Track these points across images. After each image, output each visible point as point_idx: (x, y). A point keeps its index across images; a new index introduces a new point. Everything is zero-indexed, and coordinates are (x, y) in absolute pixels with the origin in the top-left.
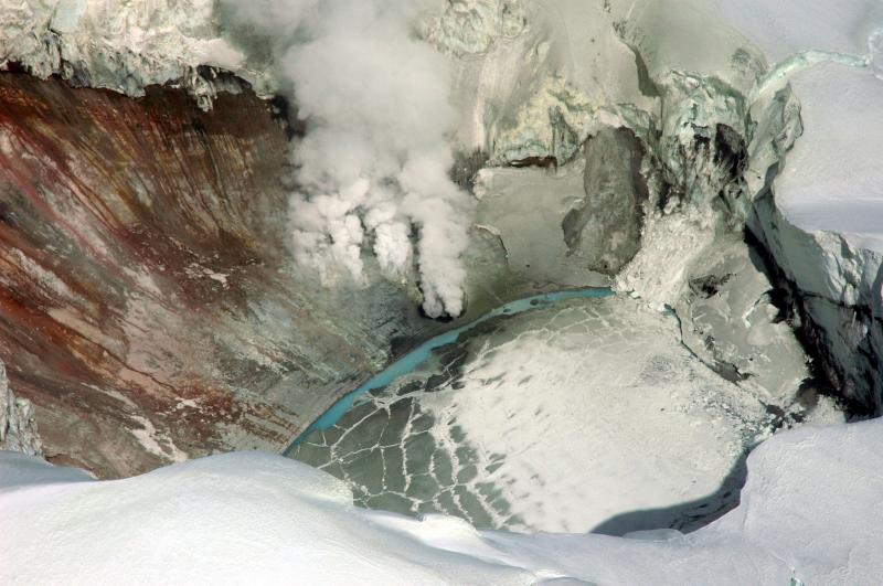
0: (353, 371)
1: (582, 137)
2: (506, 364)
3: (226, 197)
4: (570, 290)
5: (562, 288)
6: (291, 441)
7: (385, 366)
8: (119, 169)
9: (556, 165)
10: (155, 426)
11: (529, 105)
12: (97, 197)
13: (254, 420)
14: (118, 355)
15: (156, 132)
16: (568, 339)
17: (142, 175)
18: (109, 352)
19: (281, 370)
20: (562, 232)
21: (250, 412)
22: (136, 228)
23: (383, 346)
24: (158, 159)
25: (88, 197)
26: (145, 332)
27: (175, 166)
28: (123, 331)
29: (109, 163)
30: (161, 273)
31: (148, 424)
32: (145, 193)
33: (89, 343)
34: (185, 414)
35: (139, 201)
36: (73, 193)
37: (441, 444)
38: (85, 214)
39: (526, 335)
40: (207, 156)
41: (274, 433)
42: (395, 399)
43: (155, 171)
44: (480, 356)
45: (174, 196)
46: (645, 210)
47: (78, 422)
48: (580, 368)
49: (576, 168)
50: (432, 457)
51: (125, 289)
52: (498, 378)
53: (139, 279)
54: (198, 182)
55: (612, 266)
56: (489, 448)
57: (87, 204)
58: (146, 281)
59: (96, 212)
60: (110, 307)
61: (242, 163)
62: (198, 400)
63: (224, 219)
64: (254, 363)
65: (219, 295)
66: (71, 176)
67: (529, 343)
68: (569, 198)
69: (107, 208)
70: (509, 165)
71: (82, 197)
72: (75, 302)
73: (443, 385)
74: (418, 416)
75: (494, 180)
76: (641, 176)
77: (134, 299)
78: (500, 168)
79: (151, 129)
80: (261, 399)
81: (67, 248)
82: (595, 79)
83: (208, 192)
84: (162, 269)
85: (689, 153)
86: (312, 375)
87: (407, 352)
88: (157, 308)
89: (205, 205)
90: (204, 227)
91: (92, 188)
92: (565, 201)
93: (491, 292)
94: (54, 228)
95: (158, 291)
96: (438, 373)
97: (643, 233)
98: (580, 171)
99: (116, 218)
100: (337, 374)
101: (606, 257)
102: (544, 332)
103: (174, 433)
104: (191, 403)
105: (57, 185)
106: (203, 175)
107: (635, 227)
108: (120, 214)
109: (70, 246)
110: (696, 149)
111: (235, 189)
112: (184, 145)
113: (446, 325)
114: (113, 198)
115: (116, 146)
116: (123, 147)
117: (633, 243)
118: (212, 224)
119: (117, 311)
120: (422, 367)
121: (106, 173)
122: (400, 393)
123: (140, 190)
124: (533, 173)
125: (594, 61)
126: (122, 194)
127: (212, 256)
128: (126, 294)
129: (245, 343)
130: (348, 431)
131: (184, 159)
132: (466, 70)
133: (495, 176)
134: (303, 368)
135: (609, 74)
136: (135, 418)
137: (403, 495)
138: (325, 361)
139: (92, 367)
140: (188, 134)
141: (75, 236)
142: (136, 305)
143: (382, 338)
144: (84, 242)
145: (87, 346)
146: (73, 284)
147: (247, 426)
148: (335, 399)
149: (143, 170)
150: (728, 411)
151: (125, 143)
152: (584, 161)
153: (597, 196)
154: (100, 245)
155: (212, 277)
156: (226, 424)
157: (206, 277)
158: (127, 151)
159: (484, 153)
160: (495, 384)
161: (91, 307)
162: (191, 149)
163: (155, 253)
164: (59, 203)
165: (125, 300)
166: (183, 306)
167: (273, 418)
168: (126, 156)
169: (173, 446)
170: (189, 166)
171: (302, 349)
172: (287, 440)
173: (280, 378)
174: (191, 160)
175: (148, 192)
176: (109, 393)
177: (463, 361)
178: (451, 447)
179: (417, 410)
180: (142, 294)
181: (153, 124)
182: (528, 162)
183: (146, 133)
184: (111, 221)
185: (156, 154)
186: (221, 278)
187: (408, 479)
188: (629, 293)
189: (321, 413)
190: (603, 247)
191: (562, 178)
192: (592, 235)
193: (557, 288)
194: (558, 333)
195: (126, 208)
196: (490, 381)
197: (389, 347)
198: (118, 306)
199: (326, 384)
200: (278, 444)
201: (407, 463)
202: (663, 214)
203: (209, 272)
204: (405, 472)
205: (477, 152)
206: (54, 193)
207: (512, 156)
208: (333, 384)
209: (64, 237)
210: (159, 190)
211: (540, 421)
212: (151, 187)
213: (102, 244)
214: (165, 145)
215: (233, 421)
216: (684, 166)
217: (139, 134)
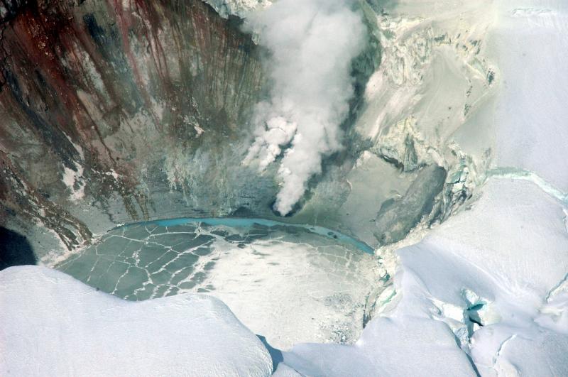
0: (206, 209)
1: (420, 161)
2: (275, 251)
3: (239, 94)
4: (355, 239)
5: (352, 236)
6: (139, 221)
7: (224, 217)
8: (188, 48)
9: (403, 170)
10: (84, 174)
11: (396, 126)
12: (164, 55)
13: (134, 200)
14: (102, 133)
15: (223, 41)
16: (319, 260)
17: (200, 58)
18: (96, 128)
19: (173, 187)
20: (380, 207)
21: (136, 196)
22: (177, 82)
23: (233, 207)
24: (215, 55)
25: (158, 52)
26: (132, 131)
27: (222, 63)
28: (119, 125)
29: (184, 43)
30: (171, 111)
31: (81, 171)
32: (196, 68)
33: (87, 117)
34: (104, 178)
35: (188, 70)
36: (150, 45)
37: (196, 265)
38: (149, 60)
39: (304, 245)
40: (242, 67)
41: (135, 212)
42: (208, 233)
43: (209, 60)
44: (271, 240)
45: (212, 79)
46: (423, 219)
47: (36, 145)
48: (305, 276)
49: (410, 177)
50: (184, 268)
51: (142, 107)
52: (263, 255)
53: (156, 107)
54: (229, 78)
55: (386, 240)
56: (213, 281)
57: (154, 55)
58: (159, 110)
59: (157, 61)
60: (123, 110)
61: (258, 81)
62: (121, 176)
63: (230, 105)
64: (166, 176)
65: (189, 138)
66: (156, 38)
67: (300, 250)
68: (395, 191)
69: (165, 63)
70: (382, 156)
71: (154, 50)
72: (101, 95)
73: (235, 241)
74: (206, 247)
75: (369, 160)
76: (434, 200)
77: (142, 114)
78: (375, 155)
79: (221, 38)
80: (148, 195)
81: (123, 70)
82: (437, 130)
83: (232, 86)
84: (174, 109)
85: (454, 199)
86: (185, 198)
87: (243, 217)
88: (151, 125)
89: (226, 92)
90: (215, 103)
91: (164, 49)
92: (393, 192)
93: (316, 216)
94: (123, 56)
95: (161, 117)
96: (241, 235)
97: (411, 231)
98: (411, 180)
99: (167, 72)
100: (197, 206)
101: (387, 234)
102: (315, 250)
103: (89, 183)
104: (115, 175)
105: (144, 37)
106: (234, 76)
107: (409, 226)
108: (172, 71)
109: (125, 69)
110: (459, 199)
111: (246, 93)
112: (234, 55)
113: (276, 217)
114: (173, 60)
115: (196, 37)
116: (199, 38)
117: (403, 233)
118: (221, 103)
119: (126, 114)
120: (239, 228)
121: (179, 46)
122: (212, 233)
123: (194, 66)
124: (391, 168)
125: (443, 120)
126: (181, 62)
127: (206, 118)
128: (140, 109)
129: (173, 165)
130: (168, 233)
131: (229, 63)
132: (388, 91)
133: (371, 158)
134: (184, 193)
135: (447, 132)
136: (77, 164)
137: (149, 275)
138: (198, 197)
139: (78, 129)
140: (239, 51)
141: (133, 66)
142: (141, 117)
143: (238, 203)
144: (136, 71)
145: (85, 118)
146: (109, 87)
147: (127, 202)
148: (183, 216)
149: (202, 56)
150: (342, 341)
151: (202, 37)
152: (416, 176)
153: (409, 198)
154: (146, 79)
155: (195, 128)
156: (119, 194)
157: (193, 126)
158: (200, 42)
159: (372, 143)
160: (259, 256)
161: (110, 103)
162: (236, 59)
163: (177, 100)
164: (137, 47)
165: (136, 111)
166: (167, 133)
167: (143, 206)
168: (198, 45)
169: (82, 188)
170: (229, 68)
171: (194, 185)
172: (137, 219)
173: (169, 190)
174: (232, 66)
175: (198, 69)
176: (74, 145)
177: (260, 238)
178: (199, 269)
179: (209, 245)
180: (150, 114)
181: (224, 36)
182: (392, 161)
183: (217, 38)
184: (163, 71)
185: (216, 52)
186: (200, 131)
187: (162, 269)
188: (380, 258)
189: (168, 218)
190: (390, 227)
191: (401, 179)
192: (389, 217)
193: (350, 234)
194: (320, 254)
195: (178, 70)
196: (259, 254)
197: (236, 209)
198: (129, 112)
199: (186, 207)
200: (131, 218)
201: (171, 263)
202: (429, 227)
203: (197, 125)
204: (164, 266)
205: (368, 140)
206: (138, 40)
207: (385, 152)
208: (191, 208)
209: (126, 63)
210: (206, 71)
211: (253, 285)
212: (201, 67)
213: (148, 79)
214: (224, 50)
215: (123, 195)
216: (448, 204)
217: (213, 38)
